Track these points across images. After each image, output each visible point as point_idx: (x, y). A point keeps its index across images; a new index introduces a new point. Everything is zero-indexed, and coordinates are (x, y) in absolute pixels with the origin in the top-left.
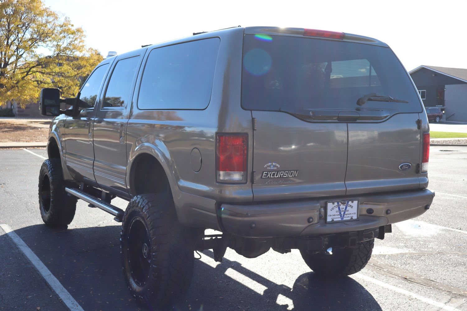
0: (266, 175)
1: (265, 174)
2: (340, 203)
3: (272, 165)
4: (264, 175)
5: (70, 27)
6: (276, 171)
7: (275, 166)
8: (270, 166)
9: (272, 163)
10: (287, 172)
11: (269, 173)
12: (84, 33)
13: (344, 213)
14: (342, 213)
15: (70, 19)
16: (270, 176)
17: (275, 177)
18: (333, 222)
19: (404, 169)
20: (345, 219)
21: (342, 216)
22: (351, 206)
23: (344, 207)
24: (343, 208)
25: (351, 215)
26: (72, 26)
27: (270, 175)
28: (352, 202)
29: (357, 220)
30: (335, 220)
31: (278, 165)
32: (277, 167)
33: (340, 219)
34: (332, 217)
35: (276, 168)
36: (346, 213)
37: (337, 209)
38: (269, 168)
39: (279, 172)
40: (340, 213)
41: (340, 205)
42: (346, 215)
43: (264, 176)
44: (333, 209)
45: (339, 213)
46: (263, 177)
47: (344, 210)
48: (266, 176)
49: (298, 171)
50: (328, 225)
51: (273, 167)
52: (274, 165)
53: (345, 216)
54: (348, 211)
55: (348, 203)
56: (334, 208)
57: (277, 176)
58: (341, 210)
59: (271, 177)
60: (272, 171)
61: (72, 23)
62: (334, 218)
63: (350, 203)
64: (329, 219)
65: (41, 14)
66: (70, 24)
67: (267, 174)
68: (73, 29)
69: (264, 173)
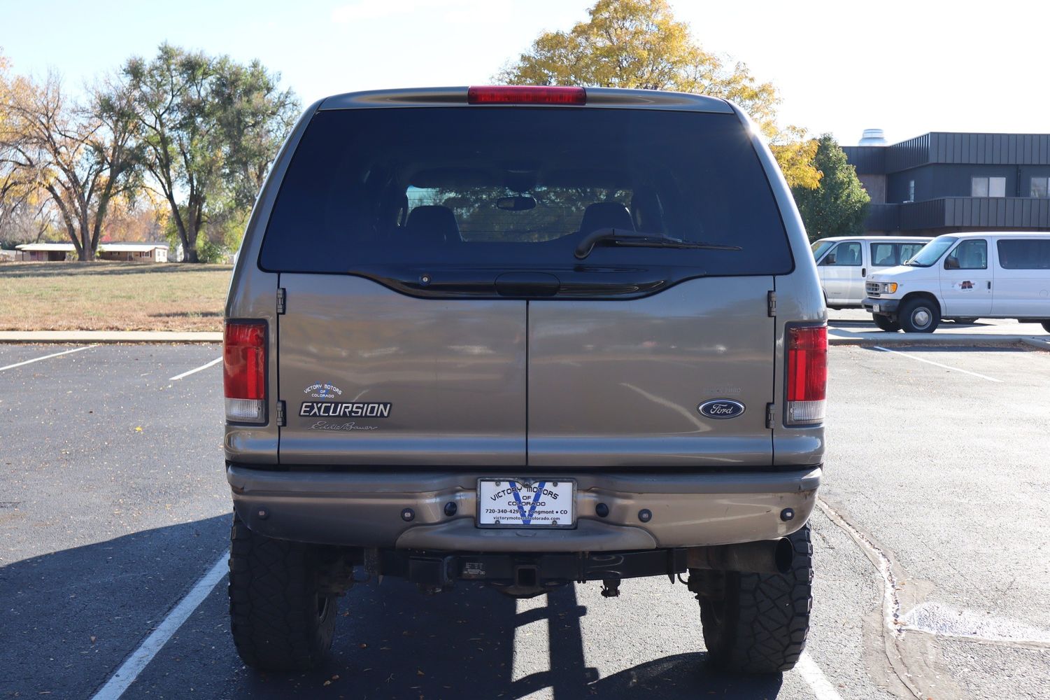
0: (308, 409)
1: (306, 407)
2: (518, 485)
3: (323, 388)
4: (303, 409)
5: (746, 82)
6: (331, 403)
7: (328, 392)
8: (317, 391)
9: (323, 386)
10: (361, 405)
11: (315, 404)
12: (776, 95)
13: (533, 508)
14: (527, 508)
15: (747, 67)
16: (319, 412)
17: (331, 414)
18: (497, 527)
19: (716, 414)
20: (533, 522)
21: (527, 514)
22: (551, 493)
23: (533, 495)
24: (529, 497)
25: (555, 515)
26: (752, 80)
27: (319, 409)
28: (555, 485)
29: (574, 527)
30: (503, 522)
31: (337, 390)
32: (336, 394)
33: (520, 522)
34: (496, 515)
35: (333, 396)
36: (538, 508)
37: (511, 498)
38: (316, 395)
39: (340, 405)
40: (521, 508)
41: (520, 490)
42: (539, 513)
43: (305, 412)
44: (498, 496)
45: (516, 508)
46: (302, 413)
47: (531, 501)
48: (310, 412)
49: (389, 405)
50: (483, 532)
51: (326, 394)
52: (327, 390)
53: (535, 515)
54: (543, 504)
55: (542, 486)
56: (501, 494)
57: (335, 411)
58: (522, 501)
59: (321, 413)
60: (323, 403)
61: (750, 76)
62: (503, 518)
63: (548, 486)
64: (486, 519)
65: (682, 62)
66: (746, 77)
67: (312, 408)
68: (755, 86)
69: (304, 407)
